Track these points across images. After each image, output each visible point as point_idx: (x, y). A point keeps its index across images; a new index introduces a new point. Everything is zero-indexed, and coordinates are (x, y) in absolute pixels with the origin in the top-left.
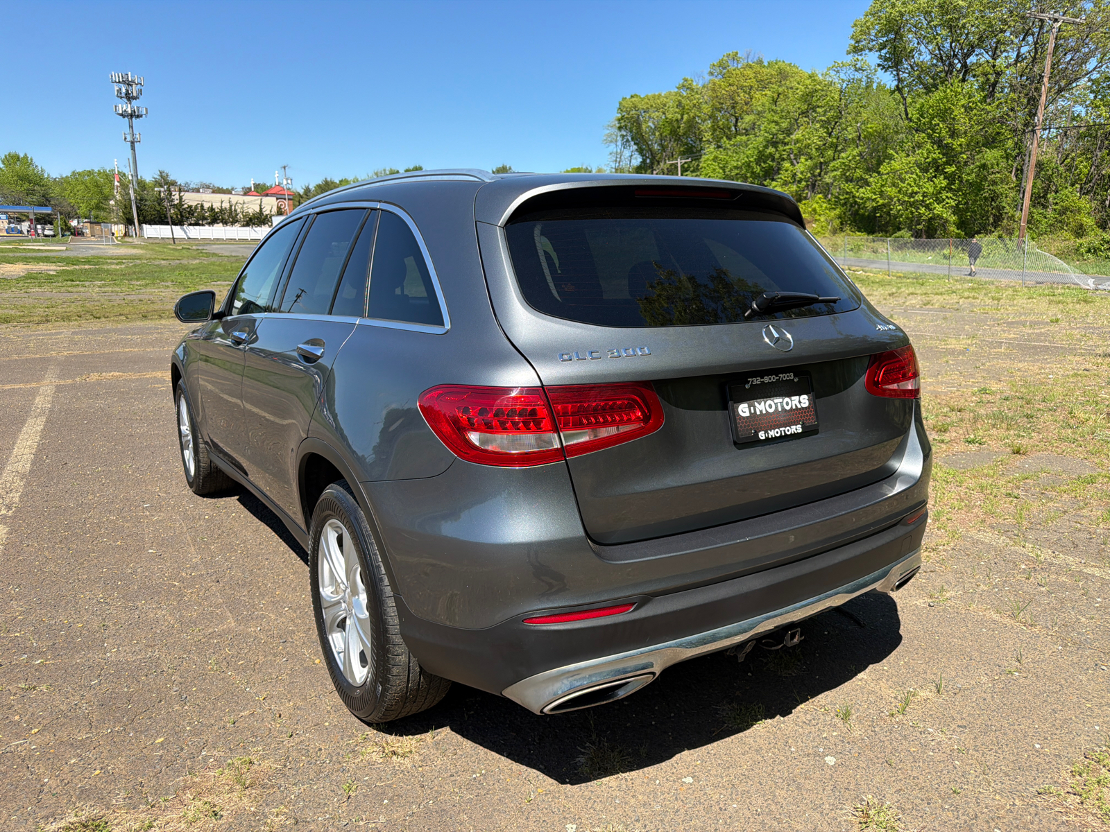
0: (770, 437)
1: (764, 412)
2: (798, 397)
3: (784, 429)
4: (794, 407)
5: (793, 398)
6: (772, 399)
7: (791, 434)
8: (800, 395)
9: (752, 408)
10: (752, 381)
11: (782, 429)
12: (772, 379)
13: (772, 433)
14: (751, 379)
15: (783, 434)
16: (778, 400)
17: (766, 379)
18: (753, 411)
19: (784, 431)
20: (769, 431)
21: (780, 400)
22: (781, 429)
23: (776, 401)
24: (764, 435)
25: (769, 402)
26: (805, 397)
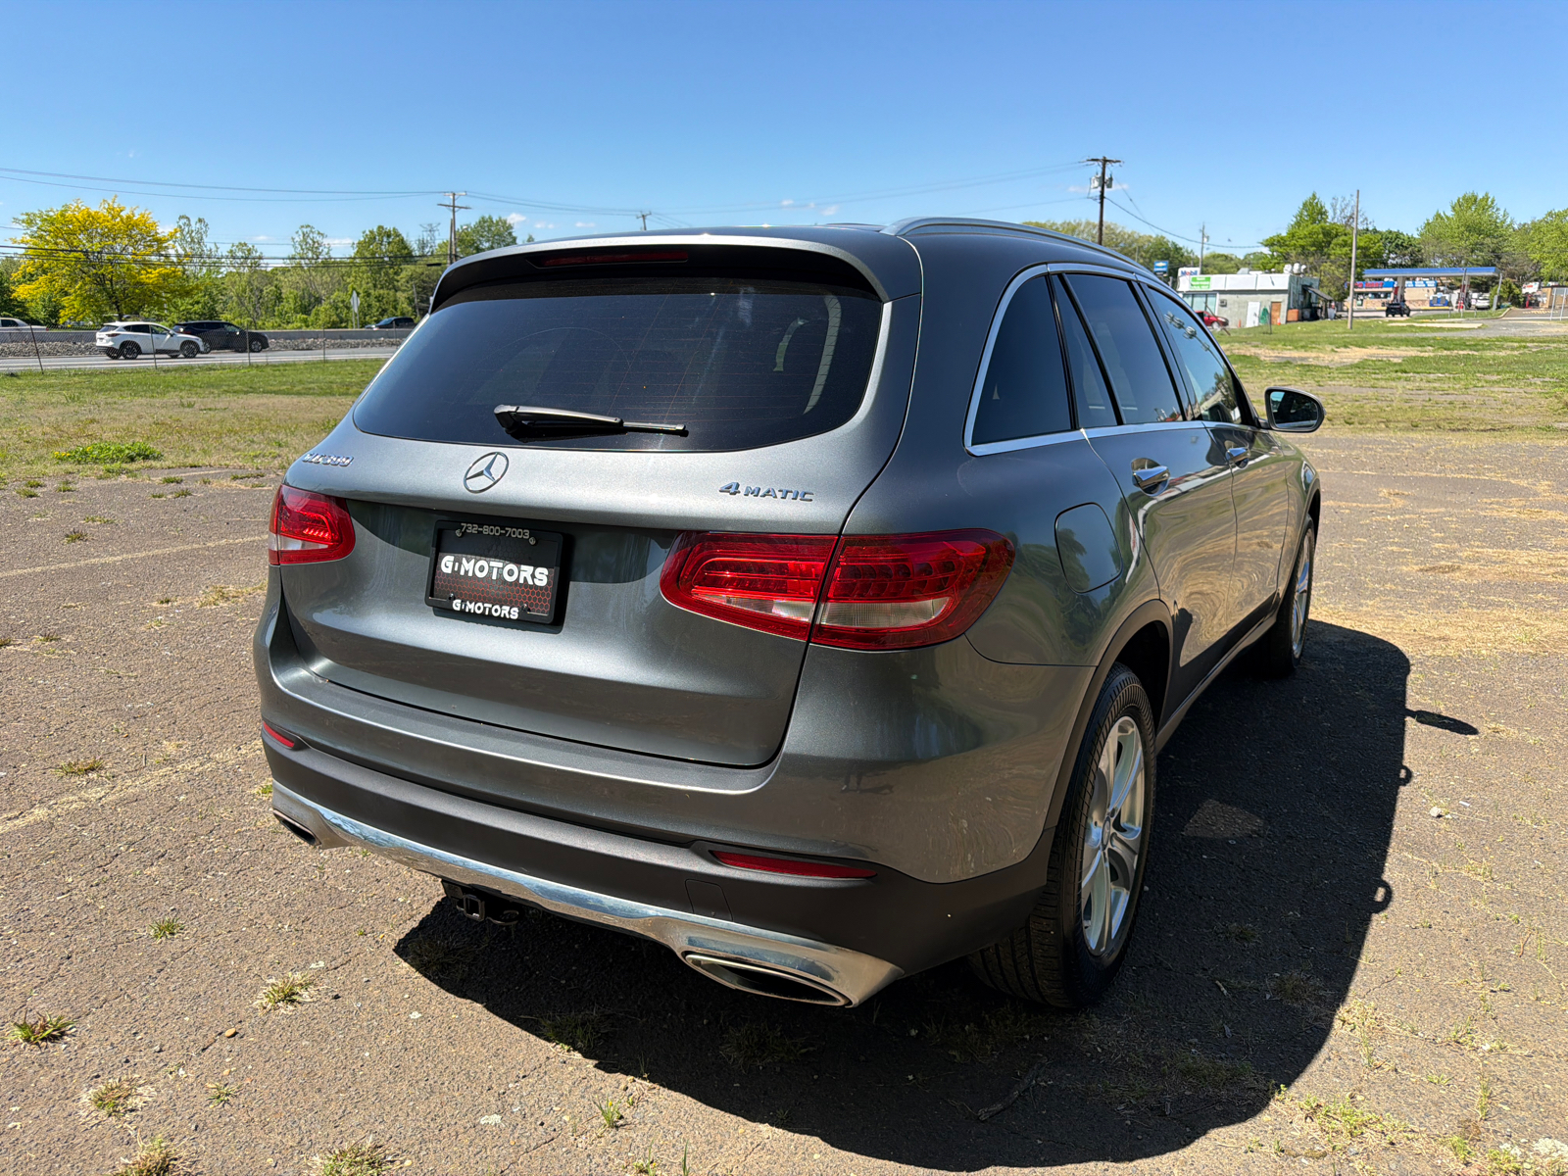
0: (467, 610)
1: (470, 574)
2: (532, 568)
3: (490, 606)
4: (521, 581)
5: (523, 567)
6: (488, 559)
7: (499, 617)
8: (536, 566)
9: (457, 564)
10: (467, 528)
11: (488, 605)
12: (496, 531)
13: (471, 607)
14: (465, 525)
15: (487, 613)
16: (496, 564)
17: (486, 530)
18: (456, 569)
19: (490, 609)
20: (468, 603)
21: (500, 565)
22: (486, 605)
23: (492, 564)
24: (459, 605)
25: (482, 562)
26: (545, 571)
